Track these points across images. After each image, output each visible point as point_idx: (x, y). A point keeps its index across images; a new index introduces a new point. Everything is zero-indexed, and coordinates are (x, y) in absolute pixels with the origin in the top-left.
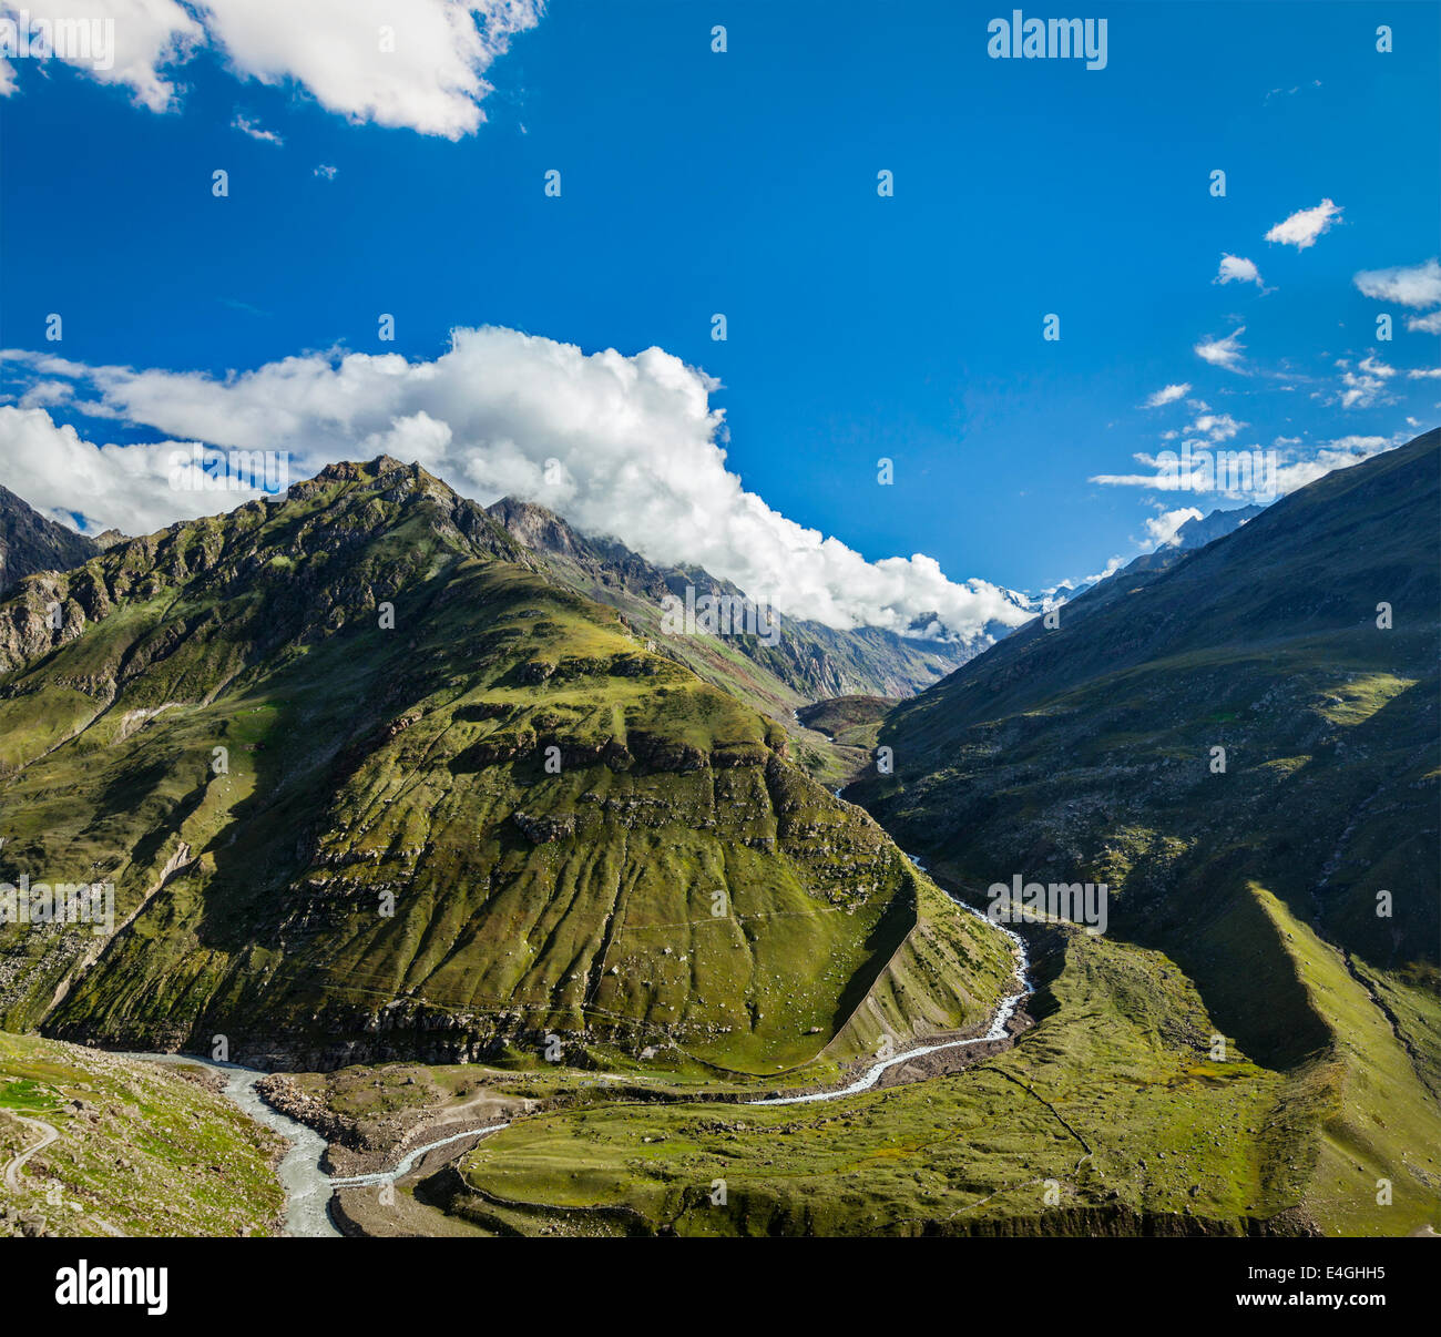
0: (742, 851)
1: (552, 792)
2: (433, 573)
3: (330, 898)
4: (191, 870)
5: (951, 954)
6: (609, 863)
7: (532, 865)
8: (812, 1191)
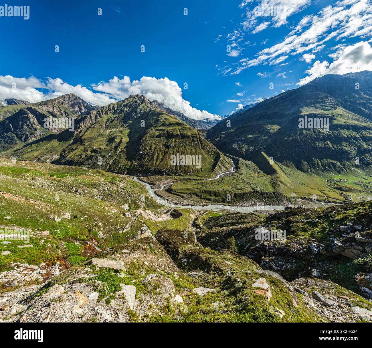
0: (197, 149)
1: (171, 141)
2: (147, 111)
3: (143, 155)
4: (122, 151)
5: (225, 162)
6: (180, 150)
7: (169, 150)
8: (219, 190)
